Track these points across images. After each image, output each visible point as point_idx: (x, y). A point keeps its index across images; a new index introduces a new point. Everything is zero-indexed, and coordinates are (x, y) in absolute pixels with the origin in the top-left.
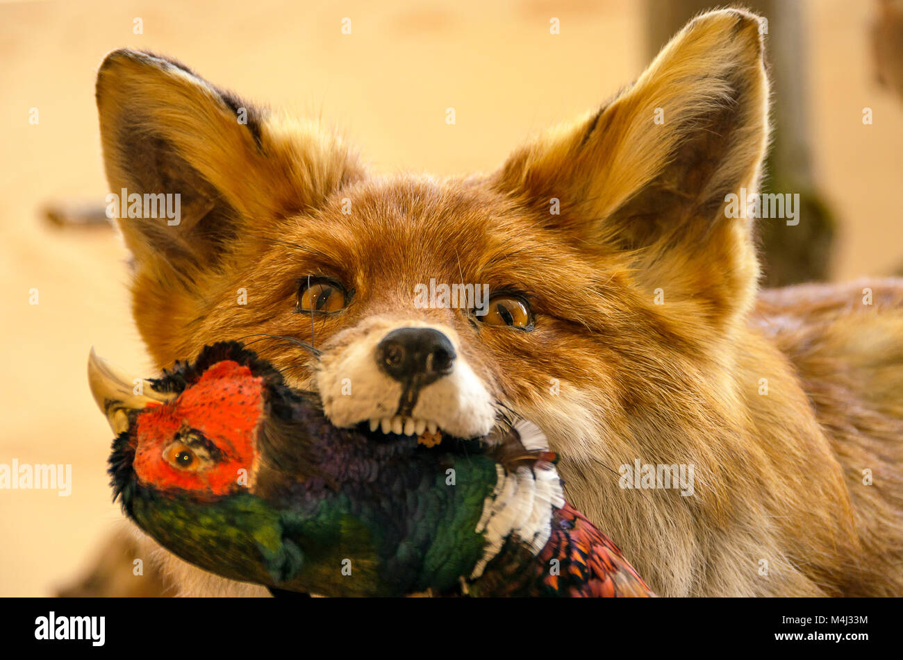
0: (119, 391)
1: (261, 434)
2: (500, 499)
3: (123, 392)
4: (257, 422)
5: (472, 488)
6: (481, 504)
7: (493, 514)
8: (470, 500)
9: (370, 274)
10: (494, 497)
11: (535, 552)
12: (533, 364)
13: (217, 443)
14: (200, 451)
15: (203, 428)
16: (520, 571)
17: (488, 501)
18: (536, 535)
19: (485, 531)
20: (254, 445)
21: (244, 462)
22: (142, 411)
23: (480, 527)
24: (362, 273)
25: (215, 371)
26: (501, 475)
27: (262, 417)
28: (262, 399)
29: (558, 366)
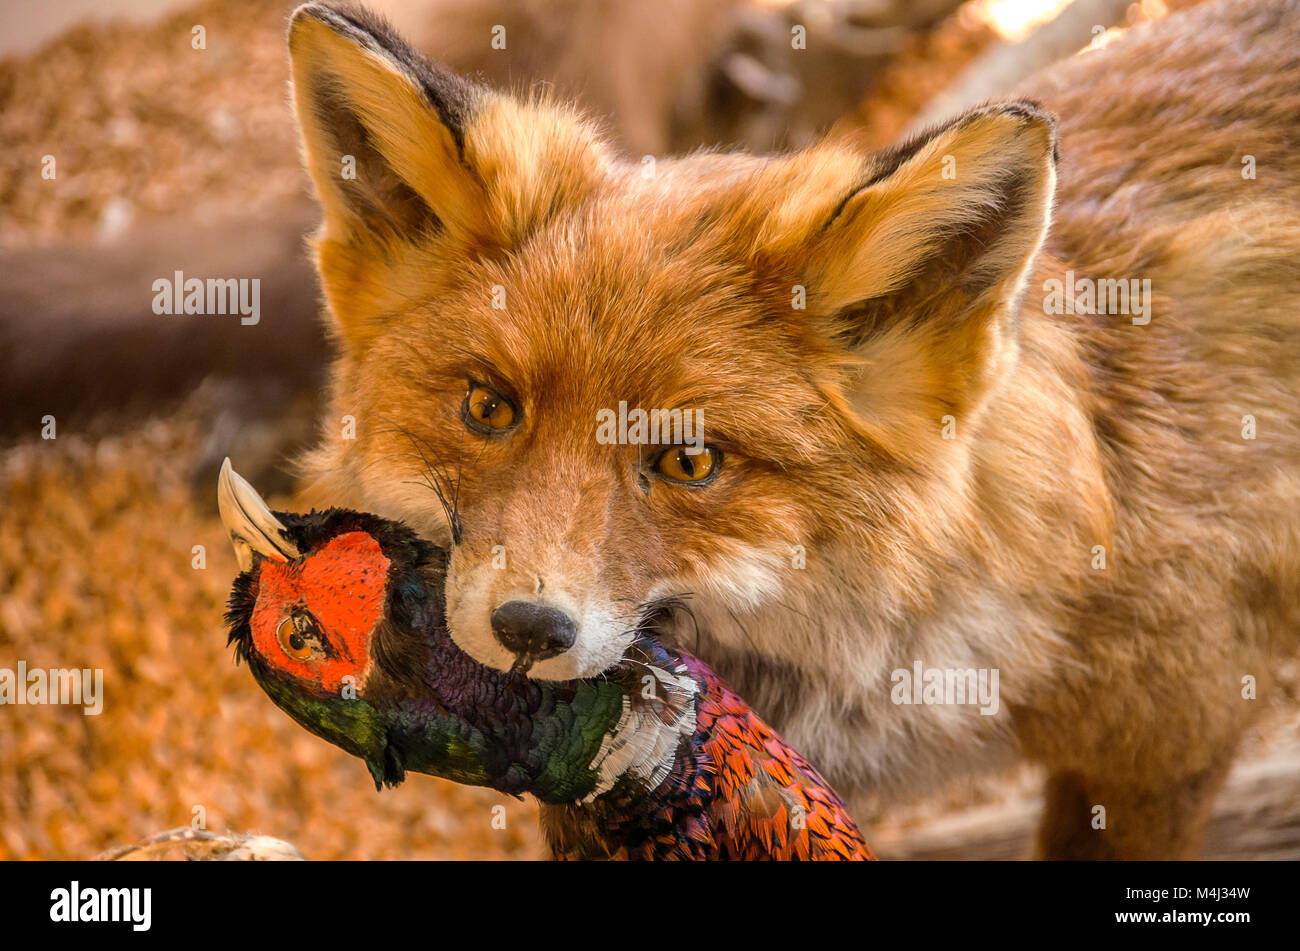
0: (245, 528)
1: (377, 638)
2: (621, 736)
3: (250, 532)
4: (374, 623)
5: (592, 723)
6: (599, 740)
7: (610, 752)
8: (588, 736)
9: (539, 407)
10: (614, 735)
11: (651, 789)
12: (706, 527)
13: (332, 639)
14: (315, 642)
15: (319, 615)
16: (631, 806)
17: (607, 738)
18: (656, 769)
19: (599, 769)
20: (368, 649)
21: (356, 666)
22: (266, 558)
23: (594, 765)
24: (531, 402)
25: (343, 542)
26: (626, 710)
27: (381, 617)
28: (384, 594)
29: (736, 525)
